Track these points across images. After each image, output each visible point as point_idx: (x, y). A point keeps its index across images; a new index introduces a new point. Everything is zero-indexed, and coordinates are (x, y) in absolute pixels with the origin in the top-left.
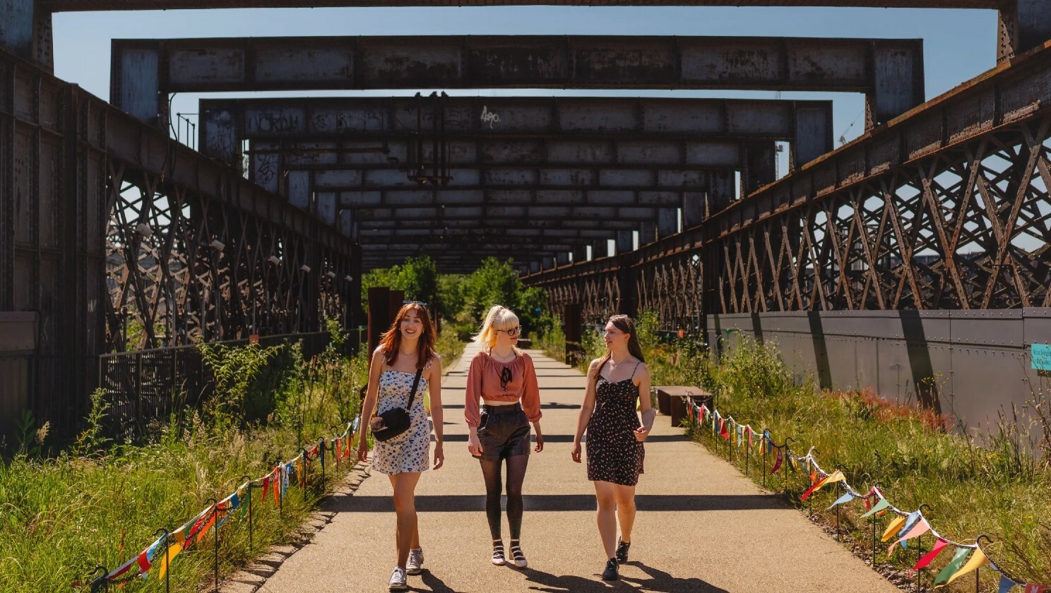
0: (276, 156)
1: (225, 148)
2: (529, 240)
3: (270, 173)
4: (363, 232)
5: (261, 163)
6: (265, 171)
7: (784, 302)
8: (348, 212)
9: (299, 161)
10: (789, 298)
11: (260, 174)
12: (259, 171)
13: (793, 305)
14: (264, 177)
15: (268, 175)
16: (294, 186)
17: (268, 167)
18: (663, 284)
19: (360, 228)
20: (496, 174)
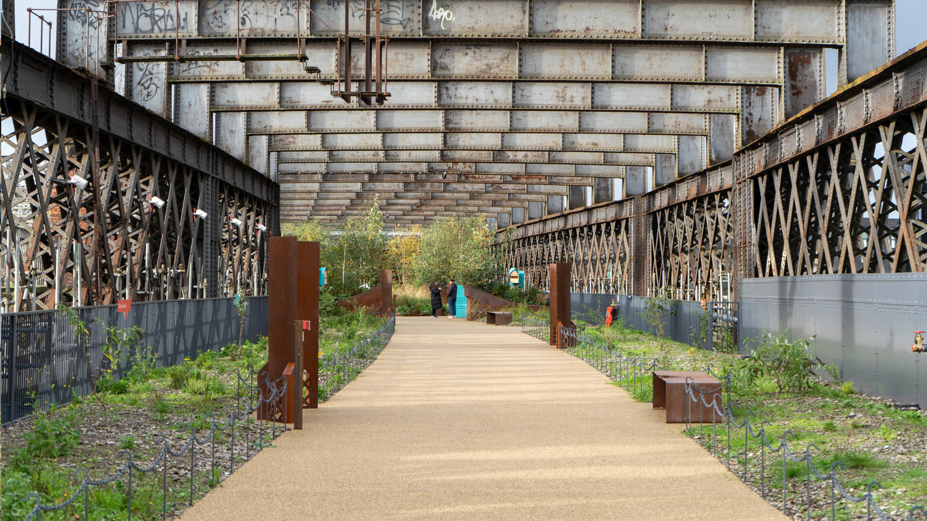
0: (163, 65)
1: (90, 55)
2: (509, 179)
3: (153, 87)
4: (285, 167)
5: (141, 73)
6: (146, 85)
7: (858, 262)
8: (264, 139)
9: (192, 71)
10: (865, 255)
11: (140, 87)
12: (139, 84)
13: (870, 265)
14: (145, 92)
15: (150, 90)
16: (187, 104)
17: (151, 79)
18: (685, 238)
19: (280, 161)
20: (456, 89)
